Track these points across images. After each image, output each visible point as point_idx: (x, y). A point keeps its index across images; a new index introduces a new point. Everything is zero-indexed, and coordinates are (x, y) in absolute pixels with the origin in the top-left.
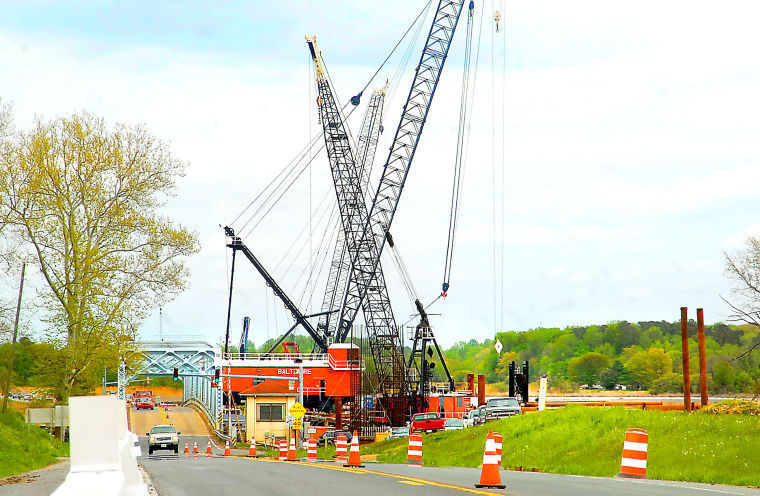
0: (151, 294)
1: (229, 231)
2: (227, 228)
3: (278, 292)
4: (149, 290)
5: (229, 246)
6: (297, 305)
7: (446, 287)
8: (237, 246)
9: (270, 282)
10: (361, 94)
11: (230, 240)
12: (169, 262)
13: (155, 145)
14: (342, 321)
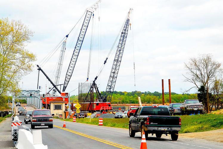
0: (23, 72)
1: (38, 66)
2: (37, 65)
3: (49, 80)
4: (22, 70)
5: (38, 69)
6: (54, 83)
7: (88, 79)
8: (40, 69)
9: (47, 78)
10: (68, 35)
11: (38, 68)
12: (28, 64)
13: (24, 27)
14: (64, 86)
